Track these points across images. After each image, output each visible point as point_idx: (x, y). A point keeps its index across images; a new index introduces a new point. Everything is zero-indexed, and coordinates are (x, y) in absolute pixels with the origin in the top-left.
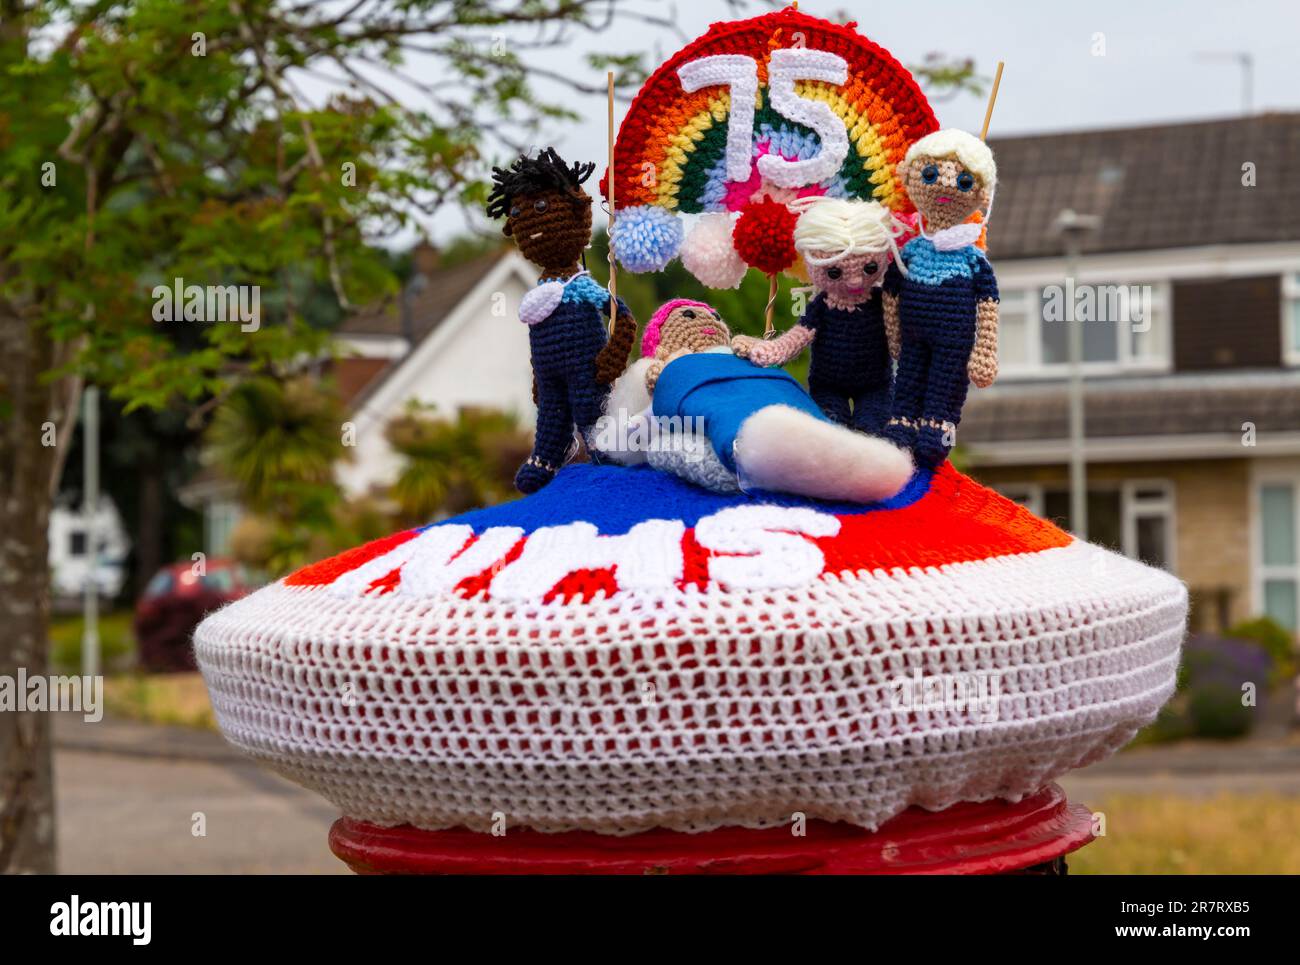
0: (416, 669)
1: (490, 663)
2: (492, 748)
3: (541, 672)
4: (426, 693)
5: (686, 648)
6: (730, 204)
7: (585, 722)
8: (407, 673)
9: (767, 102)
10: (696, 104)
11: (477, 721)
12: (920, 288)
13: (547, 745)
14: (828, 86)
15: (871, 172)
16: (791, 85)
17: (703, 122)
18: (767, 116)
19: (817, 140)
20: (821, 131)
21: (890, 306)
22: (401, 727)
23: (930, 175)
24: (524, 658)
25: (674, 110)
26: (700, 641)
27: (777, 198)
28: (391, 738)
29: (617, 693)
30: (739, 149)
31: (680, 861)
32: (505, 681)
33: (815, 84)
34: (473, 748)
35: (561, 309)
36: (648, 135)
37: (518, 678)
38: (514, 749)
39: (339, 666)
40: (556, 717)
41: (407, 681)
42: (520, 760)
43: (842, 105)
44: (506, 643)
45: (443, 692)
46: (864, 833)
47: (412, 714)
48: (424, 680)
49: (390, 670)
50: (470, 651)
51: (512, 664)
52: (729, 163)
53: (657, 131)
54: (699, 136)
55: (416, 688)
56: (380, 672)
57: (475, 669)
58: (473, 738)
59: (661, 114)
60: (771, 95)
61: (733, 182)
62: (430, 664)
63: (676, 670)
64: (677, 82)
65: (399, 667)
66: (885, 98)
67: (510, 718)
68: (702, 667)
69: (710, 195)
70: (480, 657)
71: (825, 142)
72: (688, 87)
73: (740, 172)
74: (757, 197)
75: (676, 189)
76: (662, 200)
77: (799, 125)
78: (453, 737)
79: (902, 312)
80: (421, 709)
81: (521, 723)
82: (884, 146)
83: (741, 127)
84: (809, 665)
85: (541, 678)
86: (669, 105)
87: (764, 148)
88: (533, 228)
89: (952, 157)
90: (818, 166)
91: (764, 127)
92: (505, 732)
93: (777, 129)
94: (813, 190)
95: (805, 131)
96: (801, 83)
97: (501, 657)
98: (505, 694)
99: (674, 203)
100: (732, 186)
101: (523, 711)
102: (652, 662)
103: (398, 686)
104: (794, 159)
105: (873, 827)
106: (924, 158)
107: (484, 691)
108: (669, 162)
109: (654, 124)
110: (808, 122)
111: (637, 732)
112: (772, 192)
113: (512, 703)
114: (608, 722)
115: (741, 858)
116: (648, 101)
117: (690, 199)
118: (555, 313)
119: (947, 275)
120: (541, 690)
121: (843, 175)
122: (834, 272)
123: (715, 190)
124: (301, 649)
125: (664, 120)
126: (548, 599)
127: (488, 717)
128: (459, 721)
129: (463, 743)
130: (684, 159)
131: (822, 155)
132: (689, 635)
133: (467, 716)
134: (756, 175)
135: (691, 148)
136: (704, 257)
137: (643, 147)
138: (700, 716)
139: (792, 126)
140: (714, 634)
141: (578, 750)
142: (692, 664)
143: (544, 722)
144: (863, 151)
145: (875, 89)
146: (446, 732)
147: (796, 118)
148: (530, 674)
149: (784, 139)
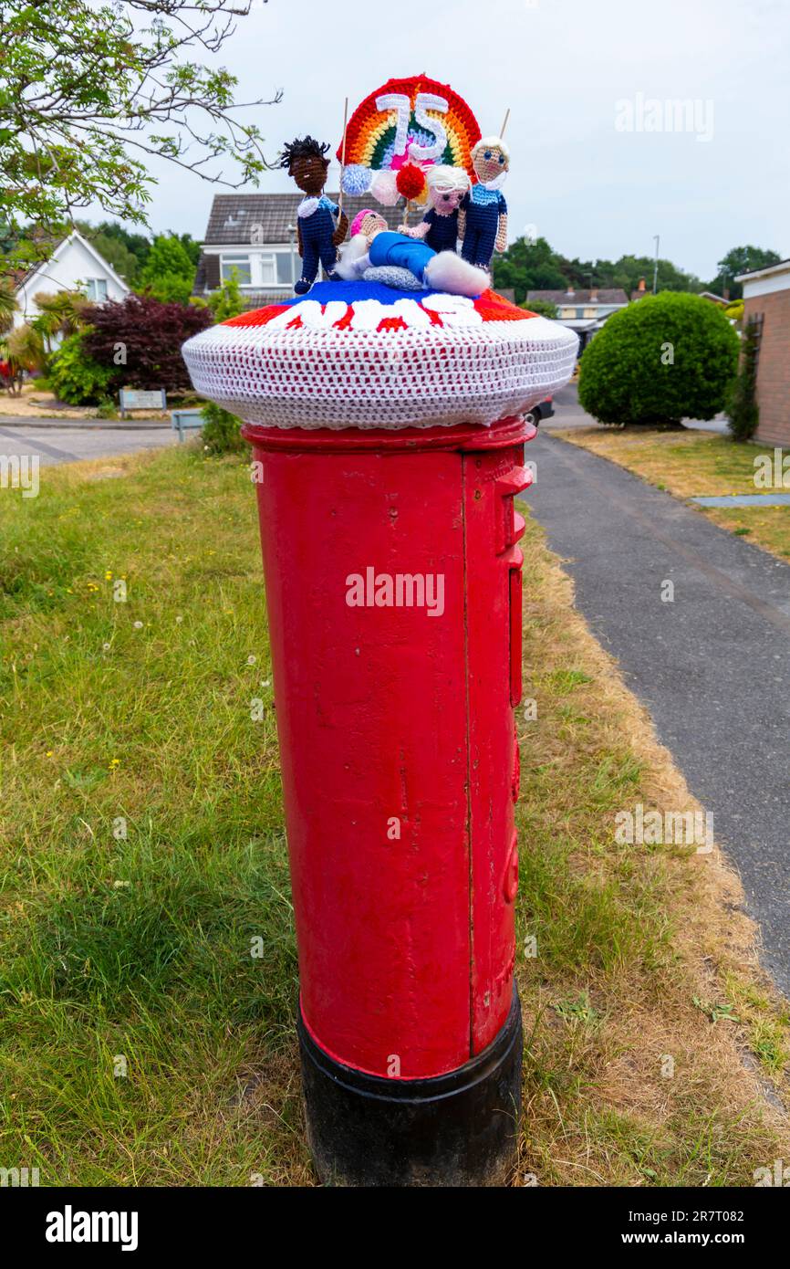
0: (326, 360)
1: (361, 356)
2: (359, 393)
3: (383, 360)
4: (329, 370)
5: (443, 350)
6: (393, 166)
7: (400, 383)
8: (321, 361)
9: (413, 118)
10: (383, 117)
11: (353, 382)
12: (477, 207)
13: (382, 392)
14: (439, 113)
15: (453, 156)
16: (424, 111)
17: (385, 126)
18: (414, 125)
19: (434, 138)
20: (436, 134)
21: (462, 215)
22: (316, 385)
23: (487, 156)
24: (376, 355)
25: (371, 119)
26: (449, 348)
27: (415, 165)
28: (310, 390)
29: (414, 370)
30: (401, 140)
31: (421, 439)
32: (367, 364)
33: (434, 112)
34: (350, 393)
35: (318, 212)
36: (360, 131)
37: (373, 363)
38: (368, 394)
39: (286, 359)
40: (387, 380)
41: (321, 365)
42: (370, 398)
43: (445, 124)
44: (358, 348)
45: (338, 369)
46: (485, 428)
47: (322, 380)
48: (329, 365)
49: (313, 360)
50: (352, 351)
51: (371, 357)
52: (396, 146)
53: (364, 129)
54: (383, 133)
55: (325, 368)
56: (308, 361)
57: (354, 360)
58: (350, 389)
59: (366, 120)
60: (416, 115)
61: (397, 155)
62: (333, 357)
63: (439, 360)
64: (374, 105)
65: (317, 359)
66: (462, 122)
67: (368, 380)
68: (449, 359)
69: (385, 161)
70: (356, 354)
71: (437, 139)
72: (380, 108)
73: (400, 151)
74: (406, 164)
75: (371, 158)
76: (364, 162)
77: (427, 131)
78: (341, 389)
79: (468, 217)
80: (326, 377)
81: (372, 383)
82: (460, 144)
83: (402, 129)
84: (487, 359)
85: (383, 363)
86: (370, 117)
87: (411, 140)
88: (306, 172)
89: (498, 148)
90: (434, 151)
91: (412, 130)
92: (365, 386)
93: (417, 132)
94: (429, 162)
95: (429, 133)
96: (428, 111)
97: (366, 354)
98: (367, 370)
99: (369, 164)
100: (396, 158)
101: (373, 377)
102: (429, 356)
103: (316, 368)
104: (424, 146)
105: (489, 425)
106: (484, 147)
107: (357, 369)
108: (369, 144)
109: (363, 125)
110: (431, 129)
111: (420, 386)
112: (412, 161)
113: (369, 374)
114: (409, 382)
115: (443, 437)
116: (361, 115)
117: (376, 163)
118: (315, 213)
119: (490, 201)
120: (382, 368)
121: (442, 156)
122: (446, 198)
123: (388, 159)
124: (266, 351)
125: (367, 124)
126: (379, 330)
127: (358, 380)
128: (344, 382)
129: (345, 391)
130: (376, 143)
131: (436, 146)
132: (445, 345)
133: (348, 380)
134: (407, 153)
135: (379, 138)
136: (383, 191)
137: (357, 136)
138: (445, 380)
139: (424, 130)
140: (454, 345)
141: (396, 394)
142: (444, 358)
143: (382, 382)
144: (452, 146)
145: (458, 117)
146: (338, 386)
147: (426, 127)
148: (378, 362)
149: (420, 137)
